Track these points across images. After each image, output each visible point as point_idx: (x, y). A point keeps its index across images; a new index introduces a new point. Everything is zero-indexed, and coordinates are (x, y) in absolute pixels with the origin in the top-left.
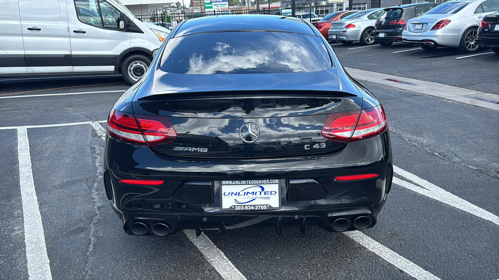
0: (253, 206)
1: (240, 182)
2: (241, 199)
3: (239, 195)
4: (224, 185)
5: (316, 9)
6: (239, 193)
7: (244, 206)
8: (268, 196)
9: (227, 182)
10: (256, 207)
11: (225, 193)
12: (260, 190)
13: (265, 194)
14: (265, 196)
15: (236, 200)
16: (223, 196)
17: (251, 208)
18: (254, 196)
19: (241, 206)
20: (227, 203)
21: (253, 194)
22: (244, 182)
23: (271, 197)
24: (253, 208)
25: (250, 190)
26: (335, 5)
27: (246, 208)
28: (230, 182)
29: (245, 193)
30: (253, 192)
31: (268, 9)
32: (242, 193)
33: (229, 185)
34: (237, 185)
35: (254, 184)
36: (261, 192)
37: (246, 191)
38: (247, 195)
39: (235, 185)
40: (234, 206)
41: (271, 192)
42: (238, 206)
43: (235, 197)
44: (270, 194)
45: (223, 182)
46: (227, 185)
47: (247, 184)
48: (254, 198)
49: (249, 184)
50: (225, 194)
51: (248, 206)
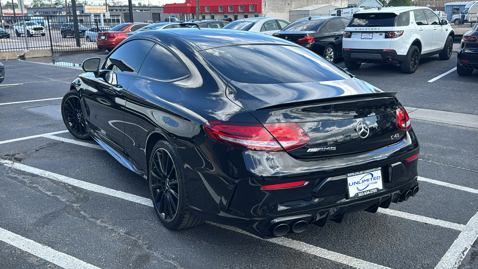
0: (369, 191)
1: (359, 173)
2: (361, 187)
3: (359, 183)
4: (349, 177)
5: (70, 18)
6: (359, 181)
7: (364, 192)
8: (376, 181)
9: (351, 174)
10: (371, 192)
11: (350, 183)
12: (371, 176)
13: (374, 180)
14: (374, 181)
15: (357, 188)
16: (349, 186)
17: (368, 193)
18: (368, 182)
19: (361, 192)
20: (353, 192)
21: (367, 181)
22: (361, 172)
23: (377, 181)
24: (369, 193)
25: (365, 178)
26: (93, 15)
27: (365, 194)
28: (353, 174)
29: (363, 181)
30: (367, 180)
31: (13, 15)
32: (361, 182)
33: (352, 176)
34: (358, 175)
35: (367, 173)
36: (371, 178)
37: (363, 179)
38: (364, 182)
39: (357, 175)
40: (357, 193)
41: (377, 177)
42: (360, 193)
43: (356, 185)
44: (376, 179)
45: (349, 175)
46: (351, 176)
47: (363, 173)
48: (368, 184)
49: (365, 173)
50: (350, 185)
51: (366, 191)
